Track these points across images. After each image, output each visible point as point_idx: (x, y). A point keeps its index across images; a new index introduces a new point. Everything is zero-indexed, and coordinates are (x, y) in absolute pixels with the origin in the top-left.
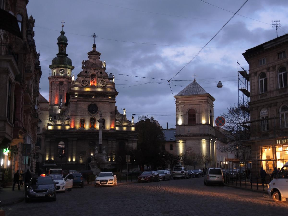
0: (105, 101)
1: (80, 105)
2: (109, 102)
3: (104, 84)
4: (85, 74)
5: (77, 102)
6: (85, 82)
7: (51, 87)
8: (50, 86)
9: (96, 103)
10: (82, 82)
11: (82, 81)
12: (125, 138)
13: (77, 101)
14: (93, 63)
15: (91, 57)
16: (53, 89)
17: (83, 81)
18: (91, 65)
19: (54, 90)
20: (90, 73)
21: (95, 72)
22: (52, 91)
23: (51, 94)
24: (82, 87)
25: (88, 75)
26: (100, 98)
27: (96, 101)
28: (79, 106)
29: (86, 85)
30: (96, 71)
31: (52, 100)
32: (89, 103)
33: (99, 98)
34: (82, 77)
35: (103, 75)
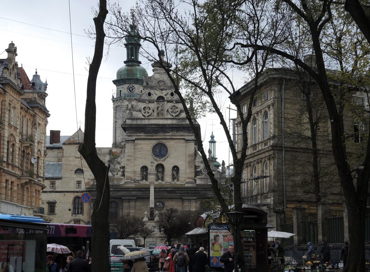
0: (179, 138)
1: (141, 146)
2: (184, 139)
3: (177, 112)
4: (147, 98)
5: (136, 142)
6: (148, 109)
7: (116, 114)
8: (114, 113)
9: (164, 141)
10: (143, 110)
11: (142, 108)
12: (210, 196)
13: (136, 139)
14: (160, 79)
15: (157, 70)
16: (118, 117)
17: (144, 108)
18: (157, 83)
19: (119, 119)
20: (155, 95)
21: (162, 93)
22: (117, 120)
23: (116, 125)
24: (143, 117)
25: (152, 98)
26: (170, 134)
27: (165, 139)
28: (139, 147)
29: (149, 114)
30: (165, 92)
31: (117, 135)
32: (154, 142)
33: (168, 134)
34: (144, 102)
35: (174, 98)
